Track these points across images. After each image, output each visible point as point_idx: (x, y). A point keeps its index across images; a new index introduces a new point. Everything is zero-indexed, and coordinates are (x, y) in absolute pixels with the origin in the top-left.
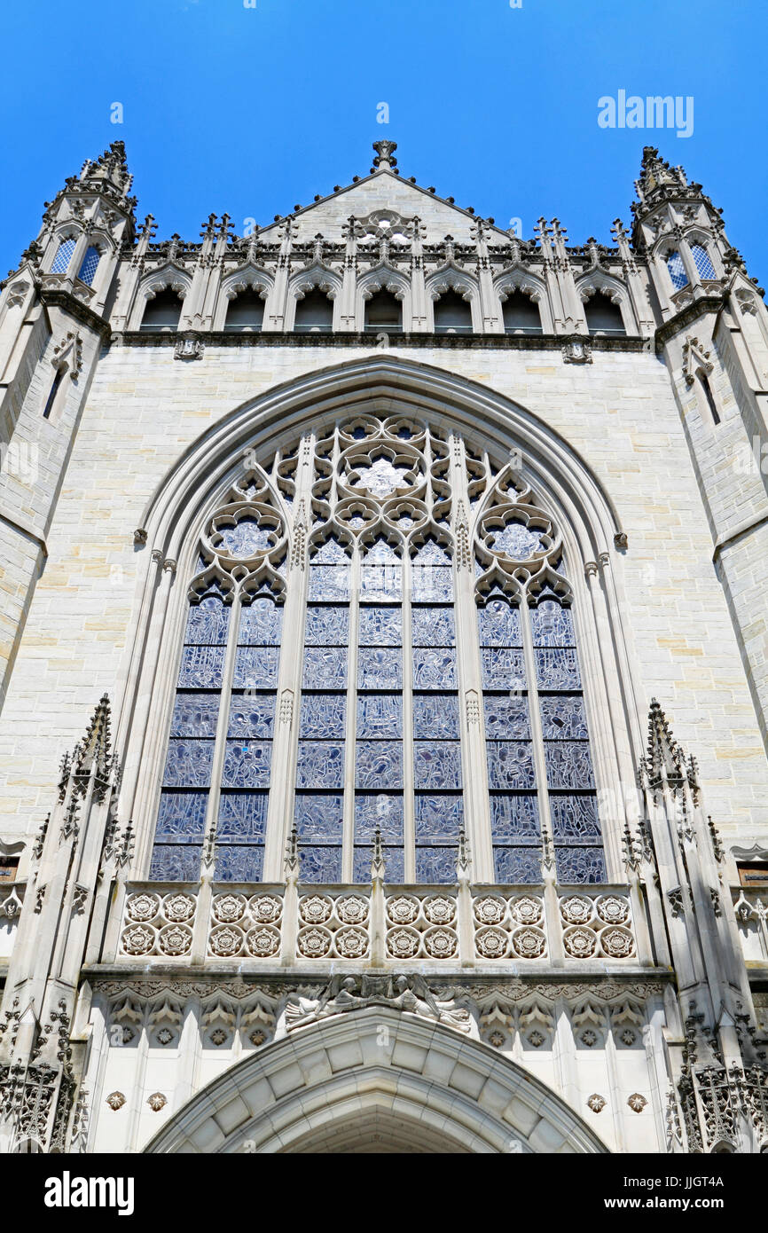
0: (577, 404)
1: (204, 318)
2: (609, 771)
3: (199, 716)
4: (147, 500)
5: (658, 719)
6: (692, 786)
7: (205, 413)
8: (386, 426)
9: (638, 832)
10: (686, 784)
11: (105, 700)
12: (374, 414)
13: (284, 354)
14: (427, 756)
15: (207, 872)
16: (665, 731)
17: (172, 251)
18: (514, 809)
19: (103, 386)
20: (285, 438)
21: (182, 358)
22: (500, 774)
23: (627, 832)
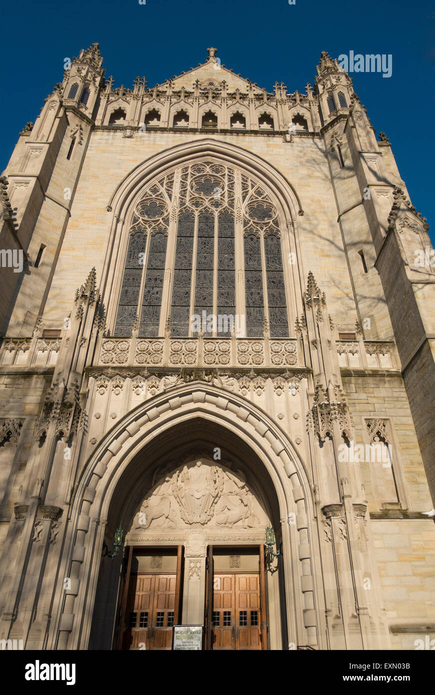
0: (287, 159)
1: (135, 121)
2: (292, 300)
3: (134, 279)
4: (112, 194)
5: (311, 278)
6: (323, 303)
7: (135, 160)
8: (210, 168)
9: (301, 320)
10: (321, 302)
11: (94, 269)
12: (205, 163)
13: (168, 137)
14: (223, 294)
15: (135, 333)
16: (314, 283)
17: (121, 92)
18: (255, 314)
19: (93, 148)
20: (169, 172)
21: (125, 137)
22: (250, 301)
23: (297, 320)
